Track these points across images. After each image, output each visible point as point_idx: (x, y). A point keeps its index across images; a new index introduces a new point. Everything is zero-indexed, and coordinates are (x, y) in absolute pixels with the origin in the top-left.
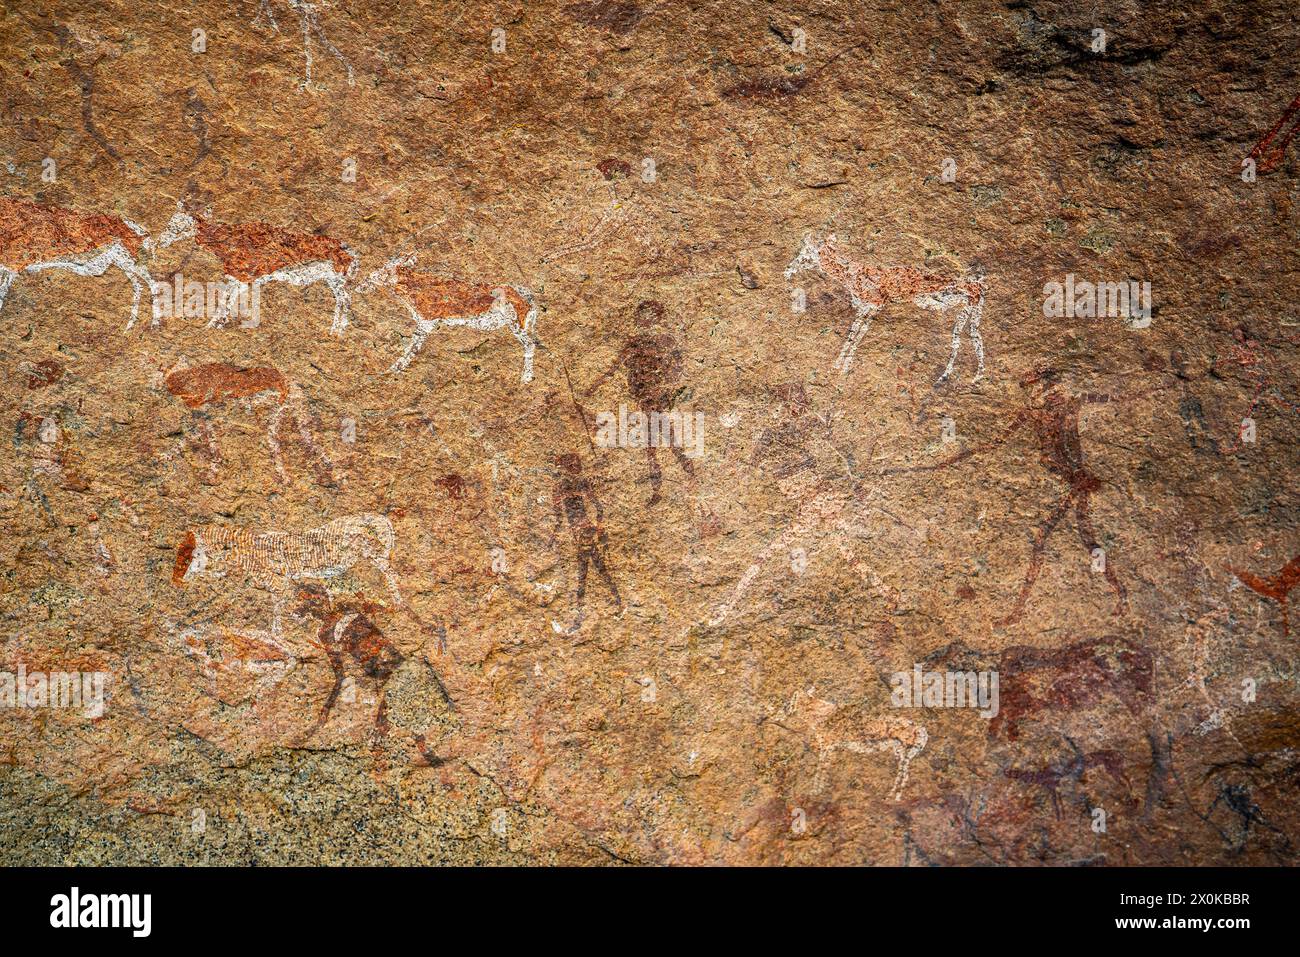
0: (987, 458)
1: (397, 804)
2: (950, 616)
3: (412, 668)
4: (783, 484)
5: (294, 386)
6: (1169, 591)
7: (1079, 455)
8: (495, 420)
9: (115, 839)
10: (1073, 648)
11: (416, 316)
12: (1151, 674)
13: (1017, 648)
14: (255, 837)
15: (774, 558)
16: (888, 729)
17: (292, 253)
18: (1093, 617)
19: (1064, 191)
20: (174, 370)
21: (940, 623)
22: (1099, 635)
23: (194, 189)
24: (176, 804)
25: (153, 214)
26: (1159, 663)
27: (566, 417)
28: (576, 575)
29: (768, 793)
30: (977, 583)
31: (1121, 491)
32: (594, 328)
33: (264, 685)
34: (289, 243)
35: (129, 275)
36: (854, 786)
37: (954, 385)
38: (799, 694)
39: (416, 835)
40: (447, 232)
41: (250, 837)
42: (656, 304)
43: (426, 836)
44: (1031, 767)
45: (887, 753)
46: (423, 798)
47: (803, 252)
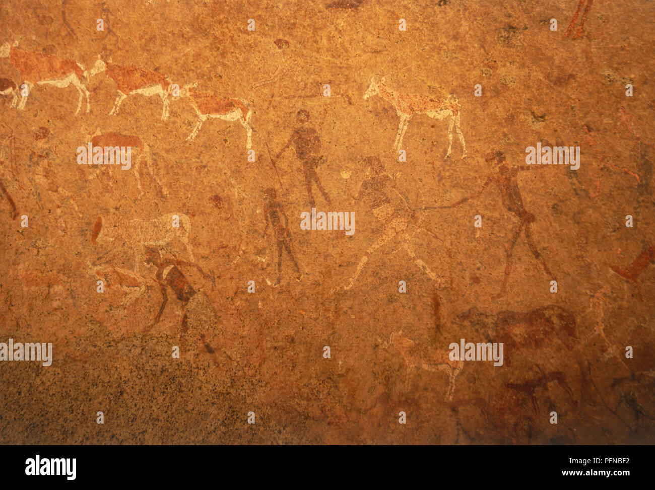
0: (476, 202)
1: (191, 371)
2: (468, 292)
3: (199, 297)
4: (375, 211)
5: (146, 145)
6: (579, 278)
7: (521, 200)
8: (235, 168)
9: (60, 372)
10: (534, 312)
11: (198, 113)
12: (575, 327)
13: (505, 312)
14: (123, 379)
15: (374, 253)
16: (442, 357)
17: (145, 80)
18: (542, 295)
19: (487, 54)
20: (95, 135)
21: (463, 296)
22: (546, 304)
23: (105, 48)
24: (88, 357)
25: (88, 60)
26: (578, 320)
27: (268, 168)
28: (277, 254)
29: (380, 389)
30: (480, 274)
31: (545, 221)
32: (278, 122)
33: (130, 298)
34: (144, 75)
35: (78, 88)
36: (426, 389)
37: (454, 160)
38: (394, 334)
39: (200, 388)
40: (210, 72)
41: (121, 378)
42: (306, 111)
43: (205, 389)
44: (519, 382)
45: (443, 372)
46: (204, 369)
47: (371, 86)
